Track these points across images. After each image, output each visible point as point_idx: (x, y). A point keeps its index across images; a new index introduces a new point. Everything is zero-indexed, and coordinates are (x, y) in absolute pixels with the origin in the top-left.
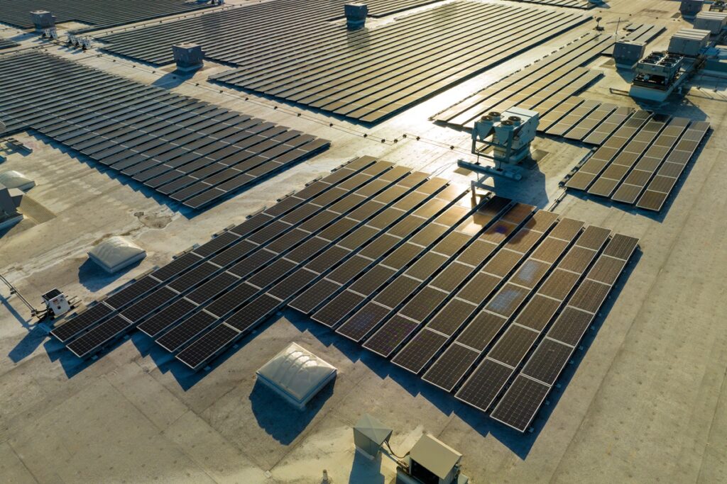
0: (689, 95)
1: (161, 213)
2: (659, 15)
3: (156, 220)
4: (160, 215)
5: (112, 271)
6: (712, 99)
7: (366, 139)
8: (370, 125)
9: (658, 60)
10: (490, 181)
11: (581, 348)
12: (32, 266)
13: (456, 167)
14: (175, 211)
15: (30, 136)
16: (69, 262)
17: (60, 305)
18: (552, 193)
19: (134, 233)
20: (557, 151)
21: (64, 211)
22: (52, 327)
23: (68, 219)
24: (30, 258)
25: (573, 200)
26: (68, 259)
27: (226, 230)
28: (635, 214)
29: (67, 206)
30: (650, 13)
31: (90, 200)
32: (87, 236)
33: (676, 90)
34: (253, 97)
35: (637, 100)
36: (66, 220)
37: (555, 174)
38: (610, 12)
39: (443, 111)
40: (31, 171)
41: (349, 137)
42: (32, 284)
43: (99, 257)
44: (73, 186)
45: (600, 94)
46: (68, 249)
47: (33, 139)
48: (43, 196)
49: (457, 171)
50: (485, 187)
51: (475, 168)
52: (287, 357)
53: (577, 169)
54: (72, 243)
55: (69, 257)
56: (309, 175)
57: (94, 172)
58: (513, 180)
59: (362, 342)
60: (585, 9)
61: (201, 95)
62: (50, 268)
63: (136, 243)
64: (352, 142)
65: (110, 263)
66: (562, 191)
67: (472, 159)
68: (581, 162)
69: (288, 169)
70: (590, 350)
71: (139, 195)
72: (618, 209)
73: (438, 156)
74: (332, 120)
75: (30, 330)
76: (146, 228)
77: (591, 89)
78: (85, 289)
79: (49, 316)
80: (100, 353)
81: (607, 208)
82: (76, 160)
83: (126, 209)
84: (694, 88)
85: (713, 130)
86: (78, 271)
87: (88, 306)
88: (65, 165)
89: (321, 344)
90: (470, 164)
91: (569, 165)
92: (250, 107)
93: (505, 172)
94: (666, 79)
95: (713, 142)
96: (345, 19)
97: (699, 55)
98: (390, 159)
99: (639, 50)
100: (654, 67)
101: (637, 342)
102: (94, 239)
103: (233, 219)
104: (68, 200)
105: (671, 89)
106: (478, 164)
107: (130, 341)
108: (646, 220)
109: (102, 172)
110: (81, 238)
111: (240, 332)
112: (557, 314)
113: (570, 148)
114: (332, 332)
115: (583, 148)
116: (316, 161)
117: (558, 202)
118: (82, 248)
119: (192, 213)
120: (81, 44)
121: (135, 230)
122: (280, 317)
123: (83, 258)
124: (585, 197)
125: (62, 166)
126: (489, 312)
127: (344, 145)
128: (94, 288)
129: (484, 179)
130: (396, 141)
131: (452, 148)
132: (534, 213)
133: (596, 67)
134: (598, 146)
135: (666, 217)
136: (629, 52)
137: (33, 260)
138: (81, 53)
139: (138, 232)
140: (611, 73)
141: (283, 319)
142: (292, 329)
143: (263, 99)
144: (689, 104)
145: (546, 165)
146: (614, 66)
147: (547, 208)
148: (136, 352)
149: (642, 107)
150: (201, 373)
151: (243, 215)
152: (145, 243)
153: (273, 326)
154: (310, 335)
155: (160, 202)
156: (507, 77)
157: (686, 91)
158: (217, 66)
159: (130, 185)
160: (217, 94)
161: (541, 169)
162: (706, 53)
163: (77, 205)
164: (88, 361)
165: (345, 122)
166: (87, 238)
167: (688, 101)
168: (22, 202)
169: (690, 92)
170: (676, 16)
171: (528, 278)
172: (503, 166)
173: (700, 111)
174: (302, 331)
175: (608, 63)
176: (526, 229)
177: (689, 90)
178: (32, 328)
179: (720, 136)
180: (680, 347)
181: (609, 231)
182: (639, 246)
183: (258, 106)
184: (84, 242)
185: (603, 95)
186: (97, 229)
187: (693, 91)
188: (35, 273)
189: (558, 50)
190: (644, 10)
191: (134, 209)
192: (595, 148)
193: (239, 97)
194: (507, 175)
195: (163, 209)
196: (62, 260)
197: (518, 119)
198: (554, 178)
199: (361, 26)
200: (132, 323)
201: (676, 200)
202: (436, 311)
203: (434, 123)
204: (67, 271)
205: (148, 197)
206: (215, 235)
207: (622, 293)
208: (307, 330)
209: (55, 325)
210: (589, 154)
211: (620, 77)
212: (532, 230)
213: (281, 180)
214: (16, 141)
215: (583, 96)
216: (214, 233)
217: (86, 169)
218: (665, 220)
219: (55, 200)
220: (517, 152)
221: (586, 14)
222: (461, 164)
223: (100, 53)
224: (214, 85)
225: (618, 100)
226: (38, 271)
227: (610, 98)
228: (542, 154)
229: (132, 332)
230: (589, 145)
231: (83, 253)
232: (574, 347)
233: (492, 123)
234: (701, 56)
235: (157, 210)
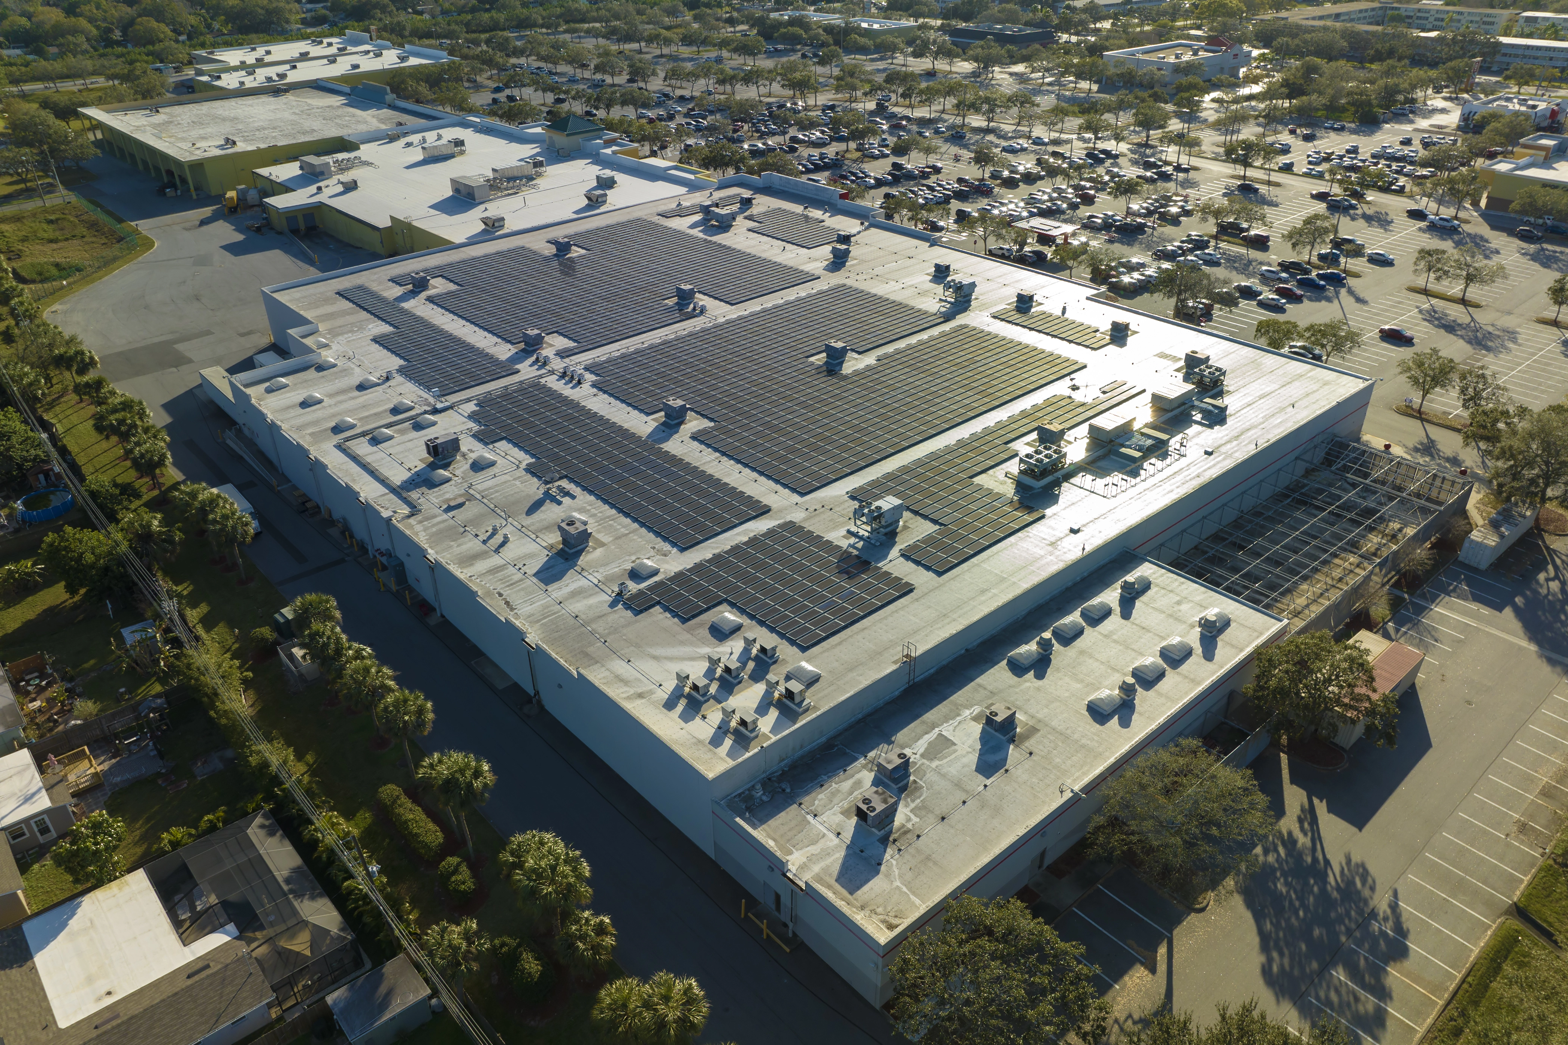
0: (1067, 483)
1: (665, 547)
3: (663, 551)
5: (645, 576)
6: (1082, 487)
7: (796, 506)
8: (803, 494)
10: (860, 544)
13: (844, 533)
14: (673, 547)
15: (570, 482)
17: (624, 589)
18: (892, 555)
19: (652, 557)
20: (917, 526)
21: (611, 541)
22: (623, 598)
23: (614, 546)
24: (601, 565)
25: (901, 560)
27: (701, 561)
28: (928, 571)
29: (611, 538)
31: (624, 535)
34: (725, 459)
40: (582, 512)
41: (787, 503)
42: (606, 578)
43: (637, 568)
44: (611, 525)
45: (995, 476)
46: (619, 563)
47: (572, 485)
48: (596, 529)
49: (844, 536)
50: (855, 548)
51: (855, 535)
52: (726, 616)
53: (920, 540)
54: (620, 560)
55: (621, 567)
56: (752, 531)
57: (620, 516)
58: (874, 544)
59: (757, 614)
61: (685, 453)
62: (613, 571)
63: (654, 562)
64: (786, 507)
65: (644, 573)
66: (899, 554)
67: (854, 529)
68: (927, 534)
69: (740, 525)
70: (853, 626)
71: (651, 535)
72: (921, 568)
73: (838, 524)
74: (778, 487)
76: (658, 555)
77: (991, 472)
78: (633, 583)
79: (620, 594)
80: (646, 609)
82: (607, 507)
83: (645, 543)
84: (1080, 475)
86: (628, 574)
87: (637, 590)
88: (601, 509)
89: (739, 613)
90: (853, 532)
91: (918, 537)
92: (722, 469)
93: (873, 539)
95: (1031, 527)
98: (806, 524)
101: (876, 625)
102: (632, 559)
103: (705, 555)
104: (611, 534)
106: (856, 532)
107: (658, 606)
108: (933, 575)
109: (625, 516)
110: (624, 558)
111: (707, 606)
112: (847, 612)
113: (927, 524)
114: (744, 609)
115: (936, 525)
116: (758, 521)
117: (891, 560)
118: (626, 563)
119: (683, 550)
120: (574, 375)
122: (723, 603)
123: (628, 569)
124: (909, 559)
126: (817, 609)
127: (780, 510)
128: (637, 583)
129: (857, 542)
130: (815, 510)
132: (872, 565)
133: (1019, 443)
134: (946, 525)
135: (946, 574)
137: (603, 568)
138: (578, 389)
142: (729, 608)
143: (732, 462)
144: (1056, 492)
145: (902, 535)
147: (882, 563)
148: (661, 610)
150: (689, 620)
151: (710, 553)
152: (659, 563)
153: (720, 605)
154: (737, 610)
155: (664, 541)
157: (1066, 480)
158: (697, 419)
159: (645, 528)
160: (698, 454)
161: (897, 539)
163: (617, 538)
164: (641, 612)
165: (787, 490)
167: (1059, 489)
169: (1071, 480)
172: (874, 534)
173: (1058, 497)
174: (733, 608)
176: (860, 574)
177: (1072, 477)
178: (613, 597)
179: (1041, 523)
181: (905, 579)
182: (914, 587)
183: (727, 469)
184: (627, 559)
186: (631, 554)
187: (1076, 478)
188: (606, 573)
191: (650, 543)
192: (942, 527)
193: (714, 458)
194: (872, 542)
196: (618, 568)
198: (900, 545)
200: (658, 599)
201: (962, 565)
203: (847, 495)
204: (622, 573)
205: (657, 537)
206: (695, 563)
207: (886, 607)
210: (937, 530)
214: (563, 486)
215: (977, 477)
217: (616, 514)
218: (943, 575)
219: (604, 533)
220: (885, 526)
222: (849, 532)
223: (595, 390)
224: (696, 443)
225: (1002, 482)
227: (998, 481)
228: (906, 526)
230: (941, 524)
231: (628, 566)
235: (662, 545)
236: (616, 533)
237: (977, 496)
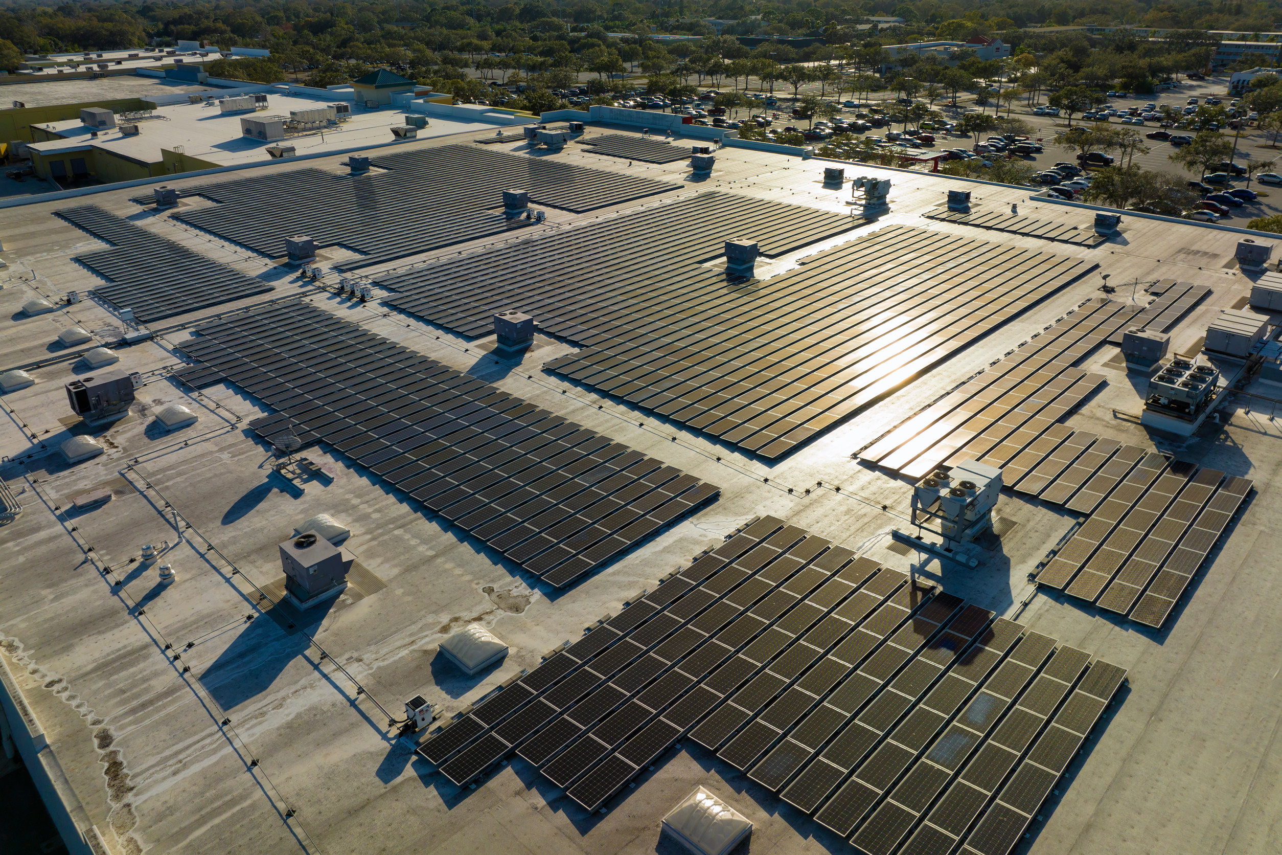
0: (1231, 425)
1: (515, 590)
2: (1203, 262)
3: (511, 601)
4: (515, 592)
5: (472, 672)
6: (1265, 434)
7: (766, 487)
8: (771, 462)
9: (1181, 375)
10: (935, 566)
11: (1040, 818)
12: (374, 656)
13: (889, 540)
14: (532, 588)
15: (325, 453)
16: (416, 655)
17: (425, 716)
18: (1018, 591)
19: (486, 617)
20: (1028, 521)
21: (394, 578)
22: (418, 744)
23: (401, 591)
24: (369, 645)
25: (1045, 603)
26: (415, 651)
27: (601, 622)
28: (1127, 630)
29: (396, 571)
30: (1191, 257)
31: (424, 564)
32: (430, 619)
33: (1210, 417)
34: (608, 403)
35: (1153, 432)
36: (399, 592)
37: (1023, 560)
38: (1128, 254)
39: (872, 444)
40: (340, 512)
41: (745, 480)
42: (379, 682)
43: (455, 652)
44: (398, 539)
45: (1098, 419)
46: (411, 635)
47: (329, 459)
48: (363, 552)
49: (891, 548)
50: (930, 576)
51: (915, 544)
52: (697, 805)
53: (1054, 553)
54: (414, 628)
55: (414, 647)
56: (696, 542)
57: (419, 519)
58: (965, 565)
59: (779, 791)
60: (1089, 247)
61: (538, 396)
62: (395, 662)
63: (492, 631)
64: (748, 490)
65: (471, 662)
66: (1032, 588)
67: (911, 531)
68: (1061, 541)
69: (668, 530)
70: (1051, 821)
71: (483, 559)
72: (1105, 621)
73: (866, 520)
74: (719, 450)
75: (391, 745)
76: (500, 611)
77: (1085, 410)
78: (444, 694)
79: (409, 729)
80: (479, 782)
81: (1090, 618)
82: (391, 499)
83: (471, 581)
84: (1240, 412)
85: (1257, 493)
86: (430, 669)
87: (452, 718)
88: (380, 505)
89: (731, 790)
90: (908, 537)
91: (1045, 546)
92: (607, 421)
93: (956, 553)
94: (1192, 407)
95: (1254, 515)
96: (725, 259)
97: (1251, 354)
98: (801, 523)
100: (1173, 389)
101: (1110, 815)
102: (440, 623)
103: (607, 605)
104: (396, 562)
105: (1202, 418)
106: (919, 538)
107: (509, 769)
108: (1143, 640)
109: (430, 520)
110: (424, 622)
111: (637, 768)
112: (1013, 771)
113: (1047, 517)
114: (742, 776)
115: (1066, 517)
116: (703, 520)
117: (1026, 605)
118: (427, 636)
119: (554, 593)
120: (358, 294)
121: (487, 613)
122: (680, 750)
123: (432, 651)
124: (1062, 599)
125: (377, 506)
126: (930, 762)
127: (739, 495)
128: (456, 694)
129: (927, 562)
130: (808, 492)
131: (885, 508)
132: (992, 621)
133: (1096, 366)
134: (1087, 516)
135: (1169, 637)
136: (1145, 348)
137: (372, 648)
138: (359, 309)
139: (491, 617)
140: (1118, 378)
141: (684, 753)
142: (695, 769)
143: (622, 408)
144: (1229, 443)
145: (1011, 544)
146: (1124, 365)
147: (1008, 615)
148: (518, 783)
149: (1159, 445)
150: (597, 816)
151: (619, 600)
152: (504, 634)
153: (673, 762)
154: (718, 777)
155: (512, 573)
156: (964, 383)
157: (1226, 417)
158: (551, 344)
159: (469, 543)
160: (559, 397)
161: (1005, 551)
162: (1261, 354)
163: (409, 570)
164: (466, 791)
165: (737, 455)
166: (431, 621)
167: (1228, 436)
168: (351, 569)
169: (1233, 420)
170: (1229, 266)
171: (979, 718)
172: (953, 545)
173: (1243, 455)
174: (708, 771)
175: (1114, 359)
176: (980, 646)
177: (1231, 415)
178: (393, 742)
179: (1265, 503)
180: (1164, 826)
181: (1089, 656)
182: (1126, 680)
183: (616, 421)
184: (427, 627)
185: (1103, 420)
186: (439, 609)
187: (1239, 417)
188: (379, 668)
189: (1042, 332)
190: (1179, 251)
191: (481, 581)
192: (1081, 520)
193: (588, 403)
194: (958, 558)
195: (516, 584)
196: (407, 651)
198: (1021, 566)
199: (748, 274)
200: (510, 746)
201: (1188, 611)
202: (866, 757)
203: (858, 463)
204: (417, 667)
205: (496, 564)
206: (588, 629)
207: (1098, 747)
208: (713, 771)
209: (421, 740)
210: (1072, 529)
211: (1132, 387)
212: (987, 648)
213: (660, 548)
214: (312, 464)
215: (1071, 423)
216: (586, 625)
217: (408, 514)
218: (1167, 641)
219: (379, 560)
220: (972, 524)
221: (1090, 256)
222: (896, 535)
223: (385, 310)
224: (553, 380)
225: (1123, 431)
226: (382, 664)
227: (1113, 427)
228: (1008, 524)
229: (510, 757)
230: (1074, 514)
231: (433, 641)
232: (1030, 817)
233: (938, 491)
234: (1253, 358)
235: (509, 584)
236: (407, 556)
237: (1099, 454)
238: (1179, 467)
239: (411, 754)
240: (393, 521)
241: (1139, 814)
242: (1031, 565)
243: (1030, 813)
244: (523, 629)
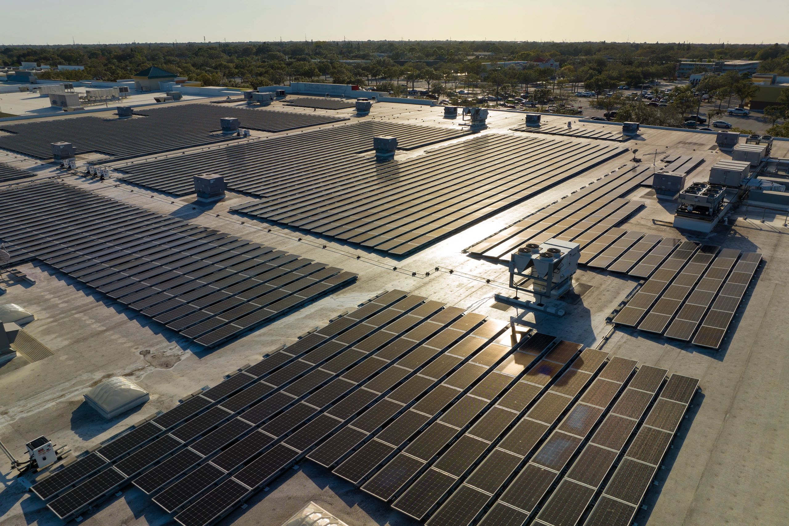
0: (736, 226)
1: (170, 351)
2: (695, 147)
3: (164, 359)
4: (169, 353)
5: (109, 416)
6: (761, 230)
7: (395, 273)
8: (400, 257)
9: (701, 191)
10: (530, 317)
11: (645, 507)
12: (19, 410)
13: (493, 301)
14: (184, 349)
15: (35, 267)
16: (62, 406)
17: (46, 455)
18: (599, 330)
19: (137, 373)
20: (601, 285)
21: (63, 348)
22: (34, 482)
23: (66, 357)
24: (19, 400)
25: (622, 337)
26: (61, 402)
27: (240, 370)
28: (692, 353)
29: (66, 343)
30: (687, 145)
31: (92, 337)
32: (85, 377)
33: (722, 221)
34: (276, 228)
35: (683, 231)
36: (63, 358)
38: (646, 144)
39: (477, 244)
40: (31, 304)
41: (378, 270)
42: (16, 431)
43: (96, 400)
44: (75, 320)
45: (643, 225)
46: (62, 390)
47: (38, 270)
48: (42, 331)
49: (494, 306)
50: (525, 324)
51: (514, 303)
53: (624, 303)
54: (67, 384)
55: (62, 399)
56: (333, 310)
57: (100, 305)
58: (556, 315)
60: (620, 141)
61: (221, 226)
62: (39, 412)
63: (138, 384)
64: (380, 275)
65: (108, 408)
66: (610, 328)
67: (510, 293)
68: (628, 296)
69: (312, 303)
70: (655, 509)
71: (147, 331)
72: (673, 347)
73: (474, 290)
74: (359, 252)
75: (6, 486)
76: (152, 368)
77: (633, 220)
78: (77, 437)
79: (29, 470)
80: (87, 514)
81: (660, 345)
83: (132, 347)
84: (740, 219)
85: (765, 262)
86: (71, 416)
87: (78, 457)
88: (69, 298)
89: (343, 504)
90: (508, 298)
91: (616, 300)
92: (273, 238)
93: (547, 307)
94: (711, 210)
95: (768, 274)
96: (374, 151)
97: (741, 186)
98: (422, 293)
99: (679, 181)
100: (696, 197)
102: (94, 379)
103: (249, 358)
104: (69, 336)
105: (716, 220)
106: (516, 298)
107: (122, 501)
108: (705, 359)
109: (108, 306)
110: (78, 379)
111: (250, 489)
112: (614, 467)
113: (615, 282)
114: (356, 490)
115: (629, 281)
116: (342, 296)
117: (607, 339)
118: (77, 390)
120: (99, 175)
121: (139, 370)
123: (78, 402)
124: (635, 334)
125: (66, 299)
126: (536, 465)
127: (372, 279)
128: (86, 436)
129: (523, 315)
130: (428, 274)
131: (488, 281)
132: (581, 351)
134: (646, 279)
135: (727, 355)
136: (669, 183)
137: (21, 403)
139: (142, 373)
140: (652, 204)
141: (301, 474)
142: (311, 486)
143: (287, 231)
144: (737, 236)
145: (590, 300)
146: (655, 196)
147: (595, 346)
148: (129, 512)
149: (689, 238)
151: (260, 354)
152: (149, 384)
153: (289, 482)
154: (331, 493)
155: (169, 340)
156: (544, 208)
157: (732, 222)
158: (238, 197)
159: (137, 321)
160: (238, 226)
161: (586, 304)
162: (748, 184)
163: (77, 341)
165: (373, 255)
166: (85, 378)
167: (736, 232)
168: (17, 338)
169: (736, 223)
170: (713, 148)
171: (579, 425)
172: (544, 300)
173: (749, 241)
174: (322, 487)
175: (648, 194)
176: (573, 369)
177: (735, 220)
178: (9, 483)
179: (774, 268)
180: (760, 505)
181: (665, 371)
182: (699, 388)
183: (282, 238)
184: (81, 382)
185: (647, 226)
186: (97, 368)
187: (740, 222)
188: (22, 418)
189: (596, 181)
190: (679, 143)
191: (141, 346)
192: (642, 282)
194: (549, 310)
195: (171, 347)
196: (54, 403)
197: (558, 251)
198: (599, 314)
199: (390, 158)
201: (736, 336)
202: (476, 464)
203: (468, 256)
204: (59, 416)
205: (156, 333)
206: (228, 376)
207: (686, 442)
208: (327, 487)
209: (38, 479)
210: (636, 288)
211: (663, 208)
213: (303, 315)
214: (20, 272)
215: (625, 227)
216: (227, 374)
218: (726, 358)
219: (53, 336)
220: (558, 286)
221: (622, 146)
222: (498, 298)
223: (118, 183)
224: (236, 217)
225: (662, 231)
226: (25, 415)
227: (653, 229)
228: (586, 288)
229: (126, 487)
231: (81, 394)
232: (636, 507)
233: (531, 256)
234: (743, 187)
236: (80, 332)
237: (646, 244)
238: (707, 249)
239: (24, 492)
240: (76, 308)
241: (735, 496)
242: (608, 312)
243: (635, 503)
244: (168, 379)
